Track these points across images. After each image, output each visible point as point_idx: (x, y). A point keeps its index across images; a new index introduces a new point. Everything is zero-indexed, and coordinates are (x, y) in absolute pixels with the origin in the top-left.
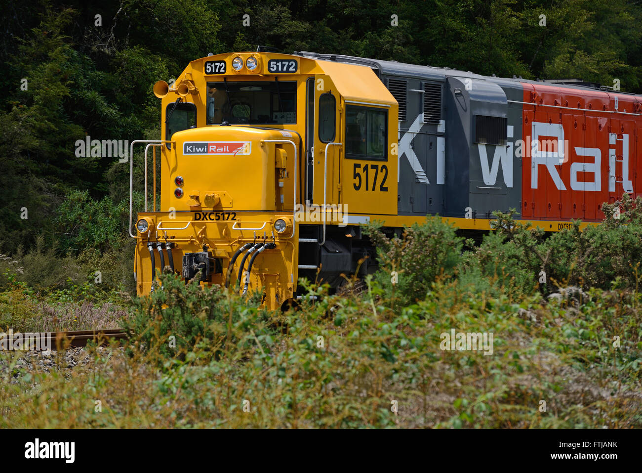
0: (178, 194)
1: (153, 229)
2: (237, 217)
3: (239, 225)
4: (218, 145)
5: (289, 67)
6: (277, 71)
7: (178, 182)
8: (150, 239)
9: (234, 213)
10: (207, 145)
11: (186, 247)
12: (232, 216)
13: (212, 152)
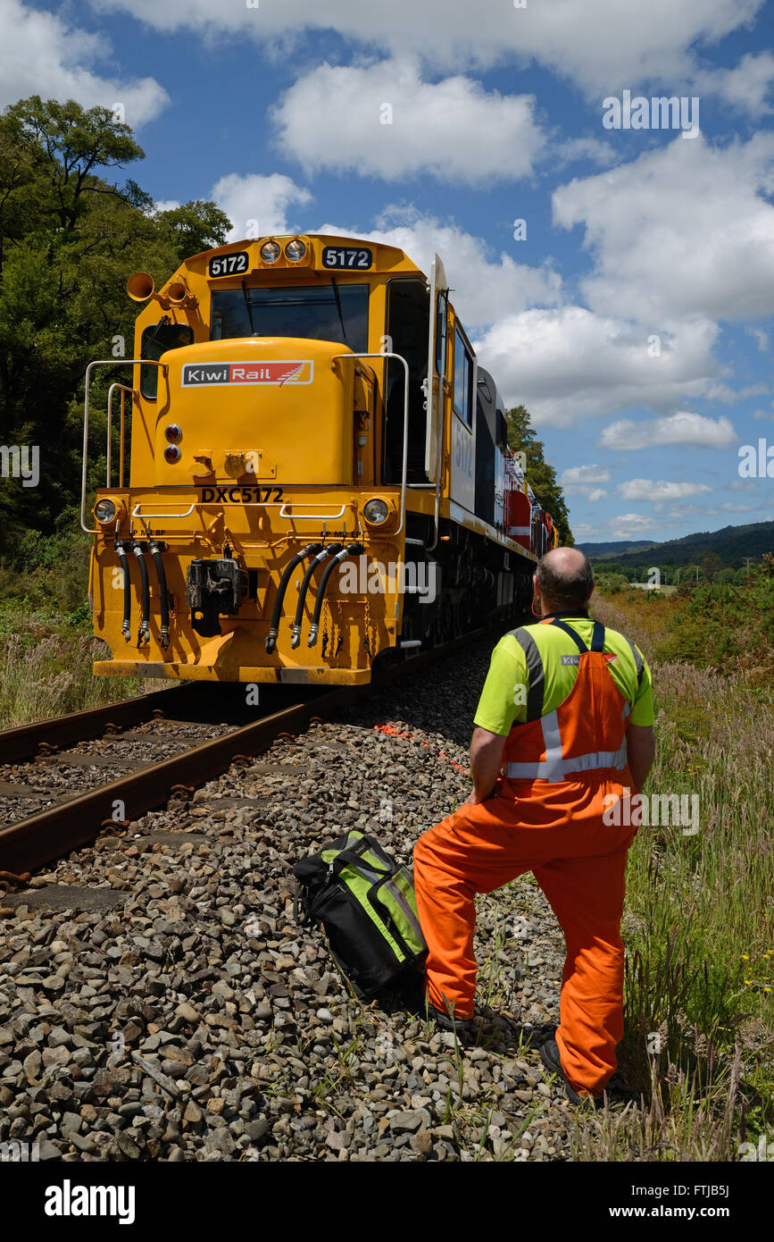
0: (172, 456)
1: (125, 516)
2: (285, 497)
3: (288, 510)
4: (249, 368)
5: (357, 260)
6: (338, 265)
7: (173, 435)
8: (119, 533)
9: (280, 489)
10: (228, 368)
11: (185, 550)
12: (274, 495)
13: (238, 379)
